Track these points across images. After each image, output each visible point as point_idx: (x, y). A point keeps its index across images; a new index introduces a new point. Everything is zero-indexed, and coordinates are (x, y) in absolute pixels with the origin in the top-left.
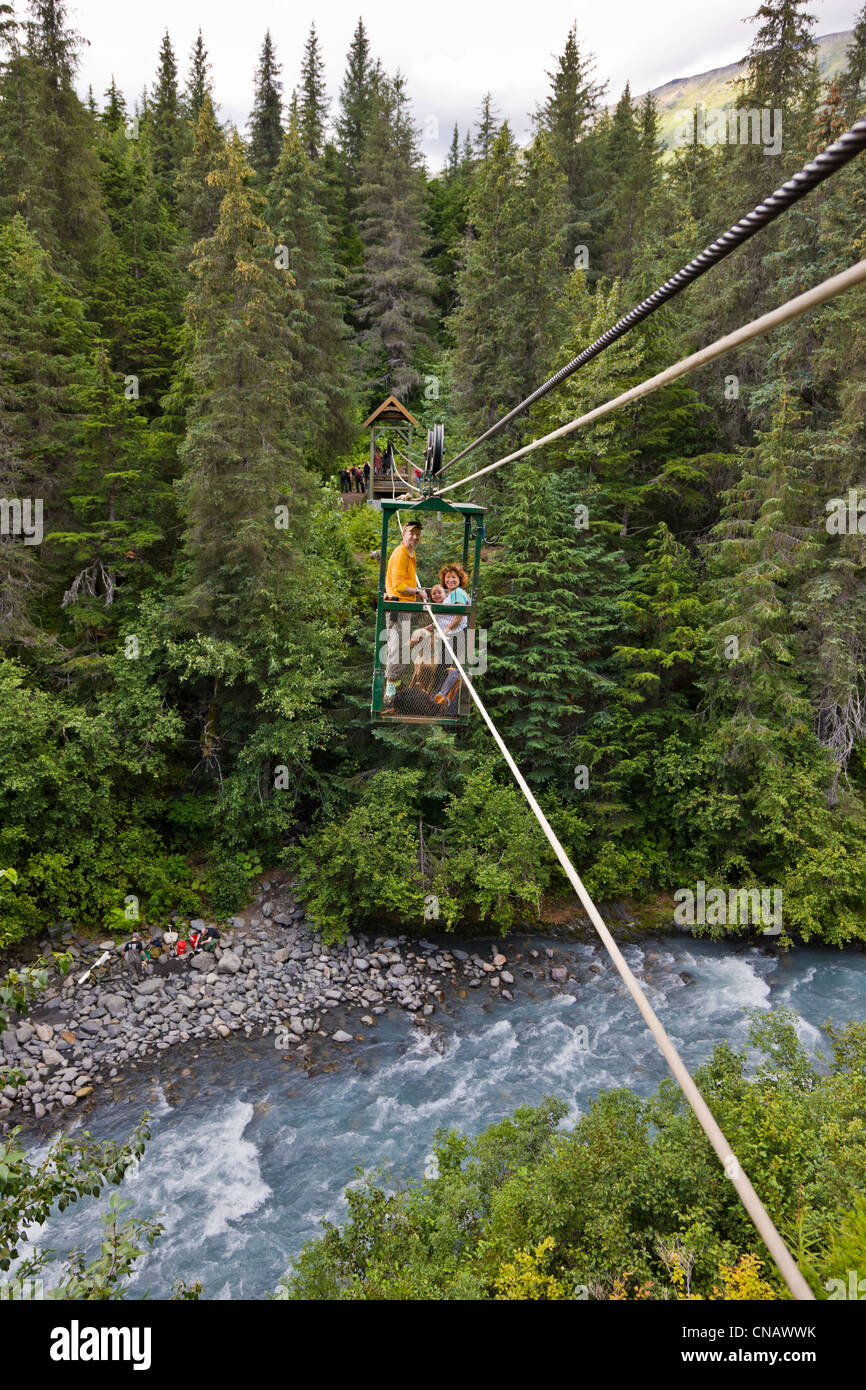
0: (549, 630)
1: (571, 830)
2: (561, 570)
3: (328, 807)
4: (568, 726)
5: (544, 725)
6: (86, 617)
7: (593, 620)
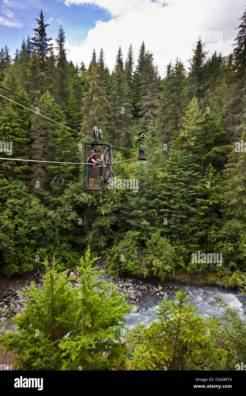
0: (177, 194)
1: (183, 252)
2: (181, 177)
3: (115, 241)
4: (183, 221)
5: (175, 220)
6: (56, 188)
7: (190, 191)
